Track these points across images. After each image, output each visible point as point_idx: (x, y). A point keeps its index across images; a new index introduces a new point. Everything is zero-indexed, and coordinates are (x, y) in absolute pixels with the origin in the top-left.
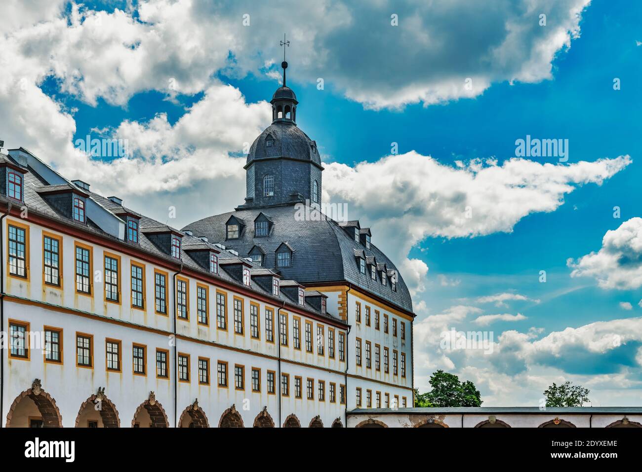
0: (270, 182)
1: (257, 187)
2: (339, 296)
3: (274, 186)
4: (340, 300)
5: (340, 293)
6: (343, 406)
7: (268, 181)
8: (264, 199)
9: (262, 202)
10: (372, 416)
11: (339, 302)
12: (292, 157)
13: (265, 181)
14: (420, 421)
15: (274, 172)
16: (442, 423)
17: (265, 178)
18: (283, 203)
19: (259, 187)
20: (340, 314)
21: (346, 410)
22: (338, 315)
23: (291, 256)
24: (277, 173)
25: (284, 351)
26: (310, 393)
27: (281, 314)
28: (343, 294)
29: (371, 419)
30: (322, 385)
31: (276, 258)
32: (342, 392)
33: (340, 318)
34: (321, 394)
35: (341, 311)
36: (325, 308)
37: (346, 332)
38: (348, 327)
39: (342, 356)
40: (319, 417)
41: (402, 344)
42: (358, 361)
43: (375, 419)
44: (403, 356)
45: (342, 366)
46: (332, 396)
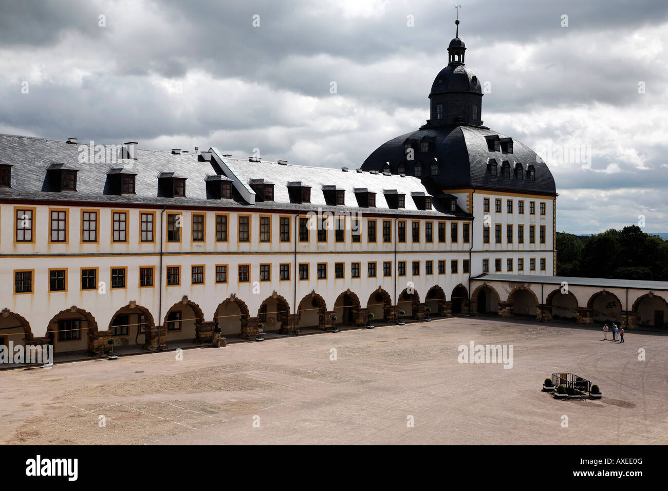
0: (441, 109)
2: (467, 196)
3: (443, 112)
4: (468, 199)
5: (468, 194)
6: (468, 274)
8: (437, 121)
9: (435, 123)
11: (467, 201)
12: (455, 91)
13: (438, 108)
14: (516, 287)
15: (443, 102)
18: (448, 124)
19: (434, 113)
21: (469, 277)
22: (467, 210)
23: (439, 168)
24: (445, 103)
25: (401, 246)
26: (429, 271)
27: (399, 222)
28: (470, 195)
29: (485, 284)
30: (442, 263)
31: (430, 169)
32: (467, 266)
33: (468, 212)
34: (442, 270)
35: (468, 207)
36: (455, 206)
37: (471, 222)
38: (472, 219)
39: (466, 239)
40: (437, 285)
41: (542, 219)
42: (486, 240)
43: (488, 284)
44: (543, 229)
45: (467, 247)
46: (455, 270)
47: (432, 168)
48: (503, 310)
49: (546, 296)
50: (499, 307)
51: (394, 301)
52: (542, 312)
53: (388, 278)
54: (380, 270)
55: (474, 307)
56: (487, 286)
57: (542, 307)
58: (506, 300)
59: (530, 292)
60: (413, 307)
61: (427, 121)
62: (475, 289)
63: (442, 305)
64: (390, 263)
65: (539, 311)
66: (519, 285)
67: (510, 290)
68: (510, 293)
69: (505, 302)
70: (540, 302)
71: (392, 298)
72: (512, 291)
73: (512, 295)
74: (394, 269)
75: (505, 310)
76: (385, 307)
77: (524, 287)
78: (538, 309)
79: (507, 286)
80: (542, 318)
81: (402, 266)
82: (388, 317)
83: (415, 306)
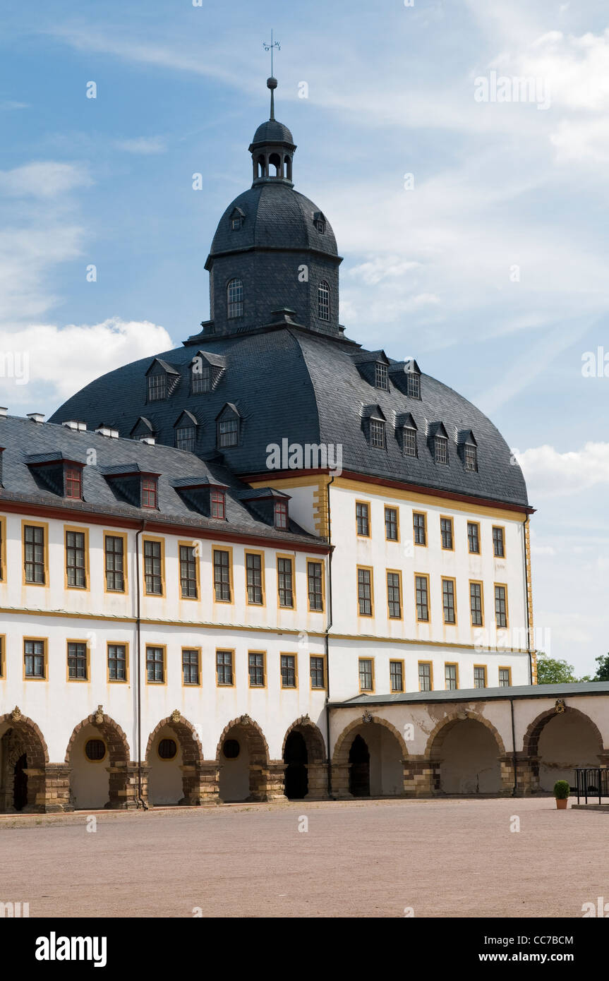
0: (238, 293)
1: (218, 302)
2: (314, 493)
3: (244, 299)
4: (316, 500)
5: (315, 488)
6: (322, 693)
7: (234, 290)
8: (229, 322)
9: (225, 328)
10: (369, 709)
11: (314, 505)
12: (273, 246)
13: (231, 291)
14: (445, 715)
15: (243, 274)
16: (481, 716)
17: (230, 287)
18: (257, 327)
19: (221, 301)
20: (317, 526)
21: (327, 700)
22: (314, 529)
23: (241, 428)
24: (248, 276)
25: (152, 607)
26: (226, 675)
27: (145, 542)
28: (321, 490)
29: (367, 715)
30: (258, 660)
31: (217, 431)
32: (320, 668)
33: (317, 533)
34: (258, 676)
35: (318, 520)
36: (284, 517)
37: (326, 558)
38: (329, 550)
39: (317, 602)
40: (247, 716)
41: (497, 567)
42: (366, 609)
43: (375, 715)
44: (501, 589)
45: (318, 621)
46: (289, 677)
47: (223, 430)
48: (417, 777)
49: (522, 731)
50: (406, 772)
51: (138, 749)
52: (516, 774)
53: (119, 687)
54: (98, 663)
55: (342, 777)
56: (372, 719)
57: (514, 760)
58: (422, 752)
59: (482, 724)
60: (185, 772)
61: (204, 324)
62: (341, 731)
63: (260, 771)
64: (123, 647)
65: (507, 771)
66: (455, 709)
67: (431, 724)
68: (433, 731)
69: (419, 757)
70: (509, 748)
71: (130, 740)
72: (437, 725)
73: (436, 737)
74: (137, 664)
75: (422, 778)
76: (113, 765)
77: (467, 714)
78: (503, 765)
79: (422, 713)
80: (514, 788)
81: (157, 657)
82: (120, 793)
83: (190, 768)
